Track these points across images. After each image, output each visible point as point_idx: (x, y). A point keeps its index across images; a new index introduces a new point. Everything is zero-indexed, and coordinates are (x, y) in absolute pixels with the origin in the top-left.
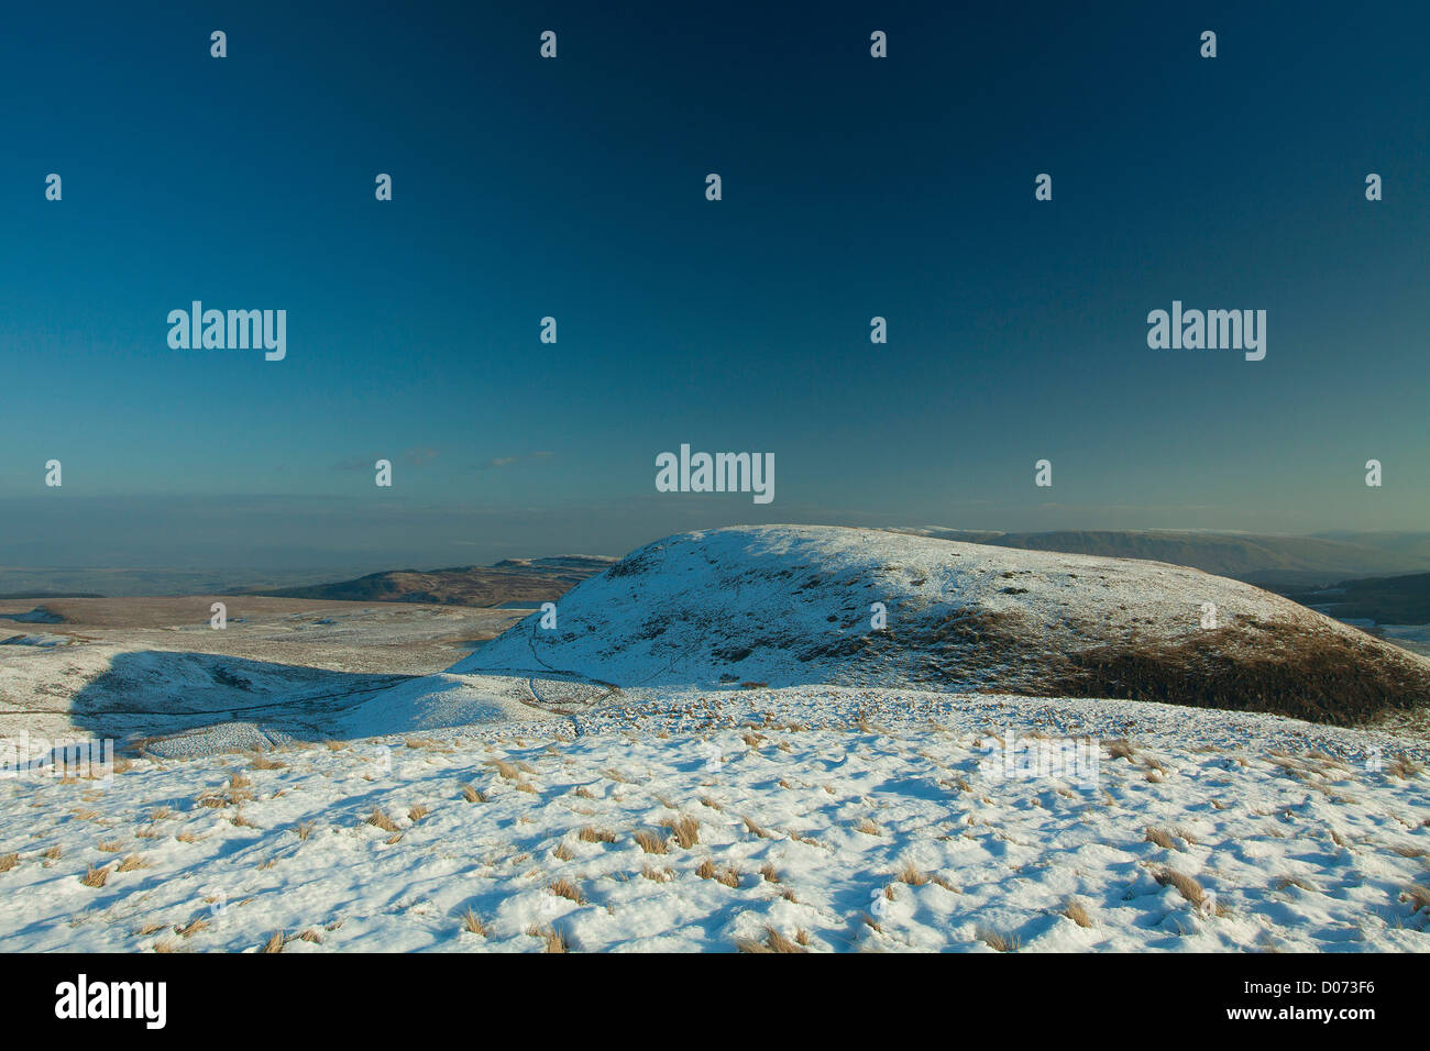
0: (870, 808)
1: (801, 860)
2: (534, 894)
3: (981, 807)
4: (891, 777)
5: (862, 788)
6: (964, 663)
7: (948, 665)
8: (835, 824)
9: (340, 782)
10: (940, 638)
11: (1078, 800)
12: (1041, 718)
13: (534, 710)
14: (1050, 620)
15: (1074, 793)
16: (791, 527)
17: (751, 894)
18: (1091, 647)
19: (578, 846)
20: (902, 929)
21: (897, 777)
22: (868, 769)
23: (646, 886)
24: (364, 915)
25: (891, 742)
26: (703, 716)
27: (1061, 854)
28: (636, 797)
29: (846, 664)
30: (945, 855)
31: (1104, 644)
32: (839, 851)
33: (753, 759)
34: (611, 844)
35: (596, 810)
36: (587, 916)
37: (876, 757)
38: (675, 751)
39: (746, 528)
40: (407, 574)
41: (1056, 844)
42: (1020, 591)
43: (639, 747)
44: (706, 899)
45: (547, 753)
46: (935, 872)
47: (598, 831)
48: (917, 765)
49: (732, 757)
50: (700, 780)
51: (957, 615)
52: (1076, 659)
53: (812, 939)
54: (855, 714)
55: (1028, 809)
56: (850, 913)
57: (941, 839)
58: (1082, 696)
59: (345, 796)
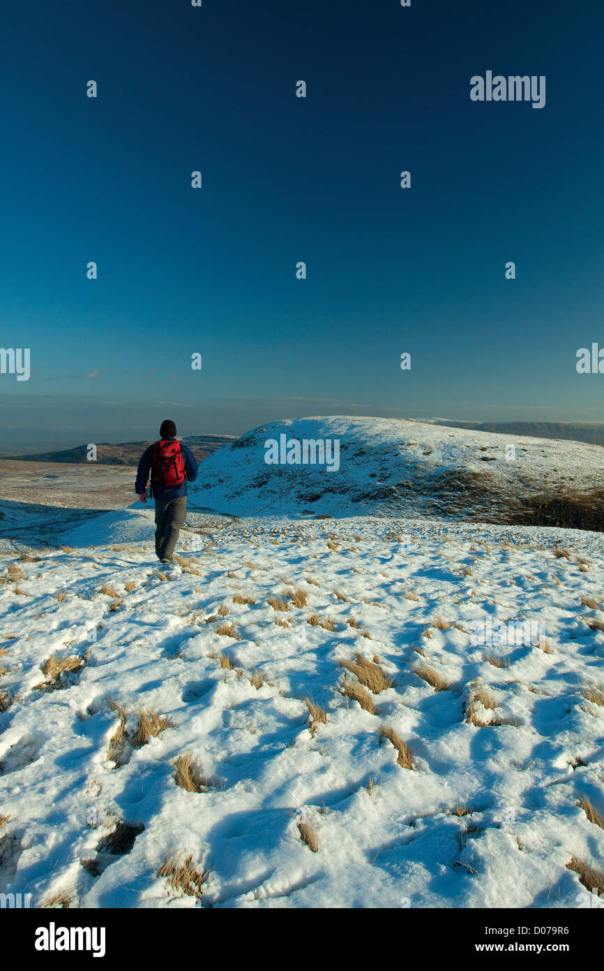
0: (410, 586)
1: (371, 615)
2: (208, 634)
3: (479, 585)
4: (421, 567)
5: (404, 574)
6: (455, 504)
7: (445, 505)
8: (390, 594)
9: (78, 569)
10: (441, 488)
11: (538, 581)
12: (504, 538)
13: (186, 532)
14: (510, 478)
15: (535, 577)
16: (348, 417)
17: (343, 635)
18: (534, 495)
19: (233, 607)
20: (436, 655)
21: (425, 568)
22: (407, 563)
23: (279, 630)
24: (104, 646)
25: (419, 548)
26: (293, 535)
27: (530, 612)
28: (265, 578)
29: (381, 504)
30: (459, 613)
31: (542, 493)
32: (394, 610)
33: (334, 557)
34: (253, 605)
35: (241, 585)
36: (243, 647)
37: (411, 556)
38: (285, 552)
39: (319, 418)
40: (103, 446)
41: (527, 607)
42: (491, 459)
43: (262, 550)
44: (316, 637)
45: (205, 553)
46: (454, 622)
47: (244, 598)
48: (437, 561)
49: (322, 555)
50: (303, 569)
51: (451, 473)
52: (526, 502)
53: (383, 660)
54: (388, 534)
55: (507, 586)
56: (405, 646)
57: (456, 603)
58: (528, 525)
59: (82, 578)
